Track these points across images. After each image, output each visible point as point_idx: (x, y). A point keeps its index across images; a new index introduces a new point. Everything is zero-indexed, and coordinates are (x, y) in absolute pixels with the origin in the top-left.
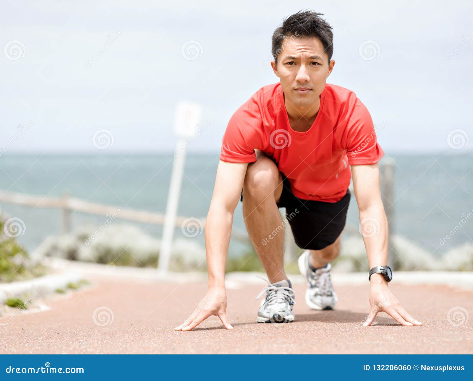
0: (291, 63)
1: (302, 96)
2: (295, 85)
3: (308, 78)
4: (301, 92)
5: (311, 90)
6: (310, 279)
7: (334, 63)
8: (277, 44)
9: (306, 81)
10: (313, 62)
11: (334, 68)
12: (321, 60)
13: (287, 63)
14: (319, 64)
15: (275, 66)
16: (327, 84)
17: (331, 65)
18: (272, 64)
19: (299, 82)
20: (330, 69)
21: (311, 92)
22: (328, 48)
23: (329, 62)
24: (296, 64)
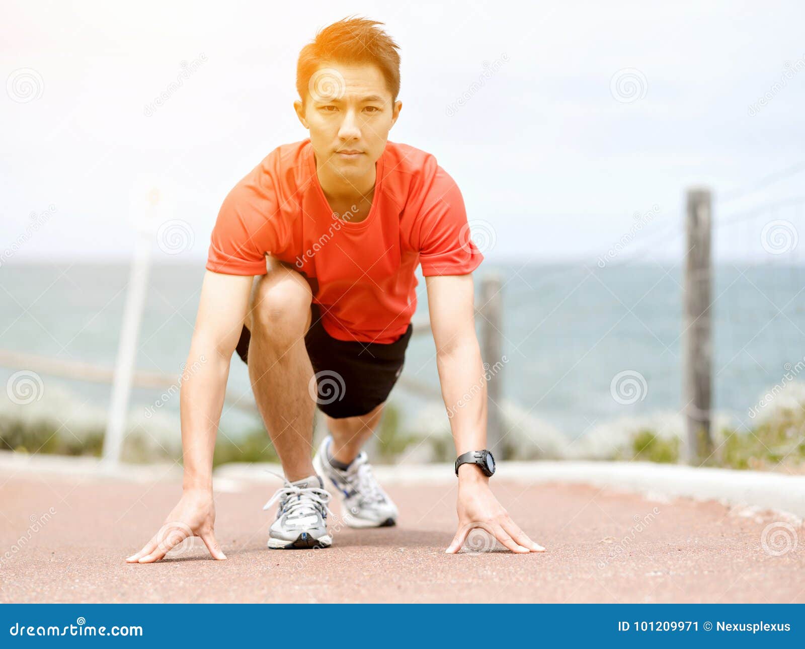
0: (330, 108)
1: (348, 162)
2: (336, 144)
3: (358, 134)
4: (345, 156)
5: (364, 153)
7: (400, 107)
8: (306, 73)
9: (355, 139)
10: (367, 107)
12: (383, 102)
13: (323, 108)
14: (377, 109)
15: (301, 110)
16: (388, 142)
17: (396, 108)
18: (296, 106)
19: (343, 139)
20: (395, 115)
21: (363, 157)
22: (392, 81)
23: (394, 104)
24: (338, 109)
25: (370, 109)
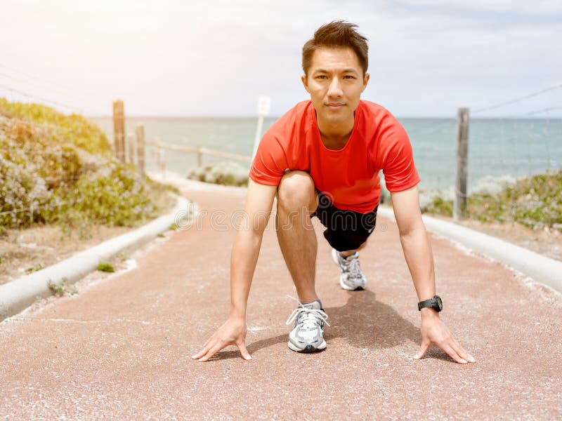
0: (322, 77)
1: (334, 112)
2: (326, 99)
3: (341, 93)
4: (333, 108)
5: (346, 105)
6: (342, 266)
7: (368, 77)
8: (308, 55)
9: (339, 96)
10: (346, 76)
11: (369, 82)
12: (356, 73)
13: (318, 77)
14: (352, 77)
15: (305, 80)
16: (361, 101)
17: (366, 78)
18: (303, 79)
19: (330, 97)
20: (365, 83)
21: (344, 108)
22: (363, 61)
23: (364, 76)
24: (327, 78)
25: (348, 77)
